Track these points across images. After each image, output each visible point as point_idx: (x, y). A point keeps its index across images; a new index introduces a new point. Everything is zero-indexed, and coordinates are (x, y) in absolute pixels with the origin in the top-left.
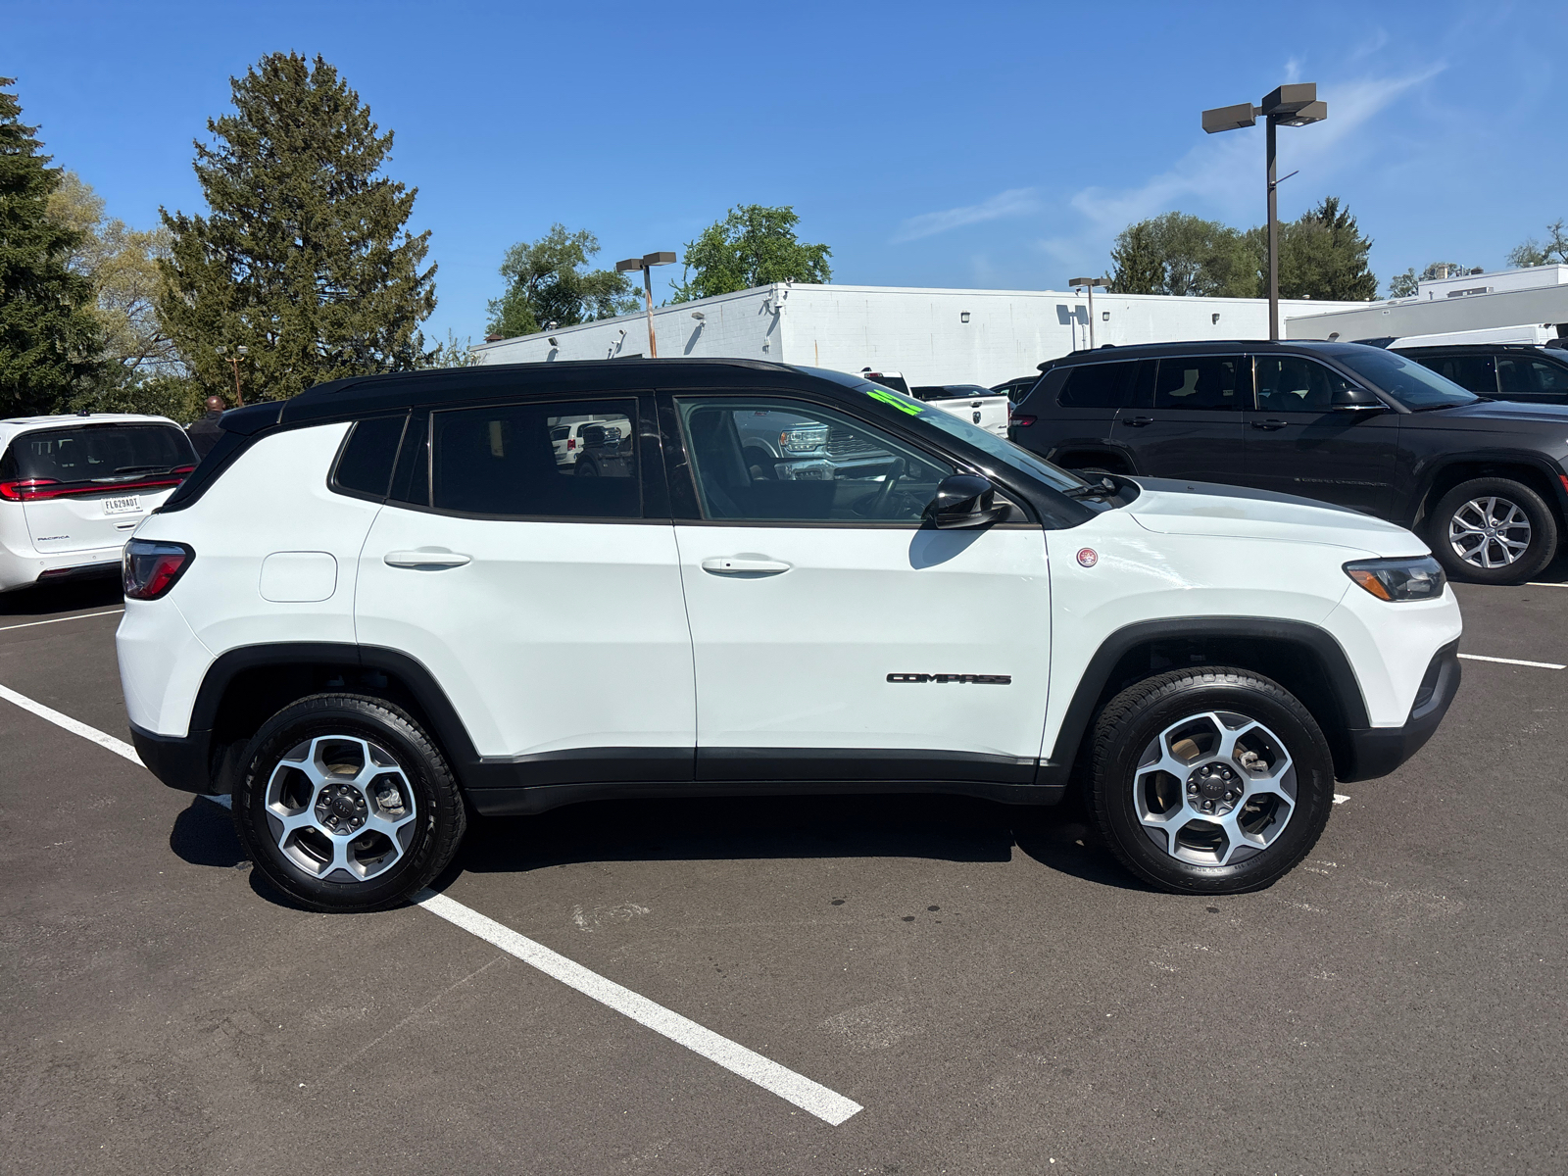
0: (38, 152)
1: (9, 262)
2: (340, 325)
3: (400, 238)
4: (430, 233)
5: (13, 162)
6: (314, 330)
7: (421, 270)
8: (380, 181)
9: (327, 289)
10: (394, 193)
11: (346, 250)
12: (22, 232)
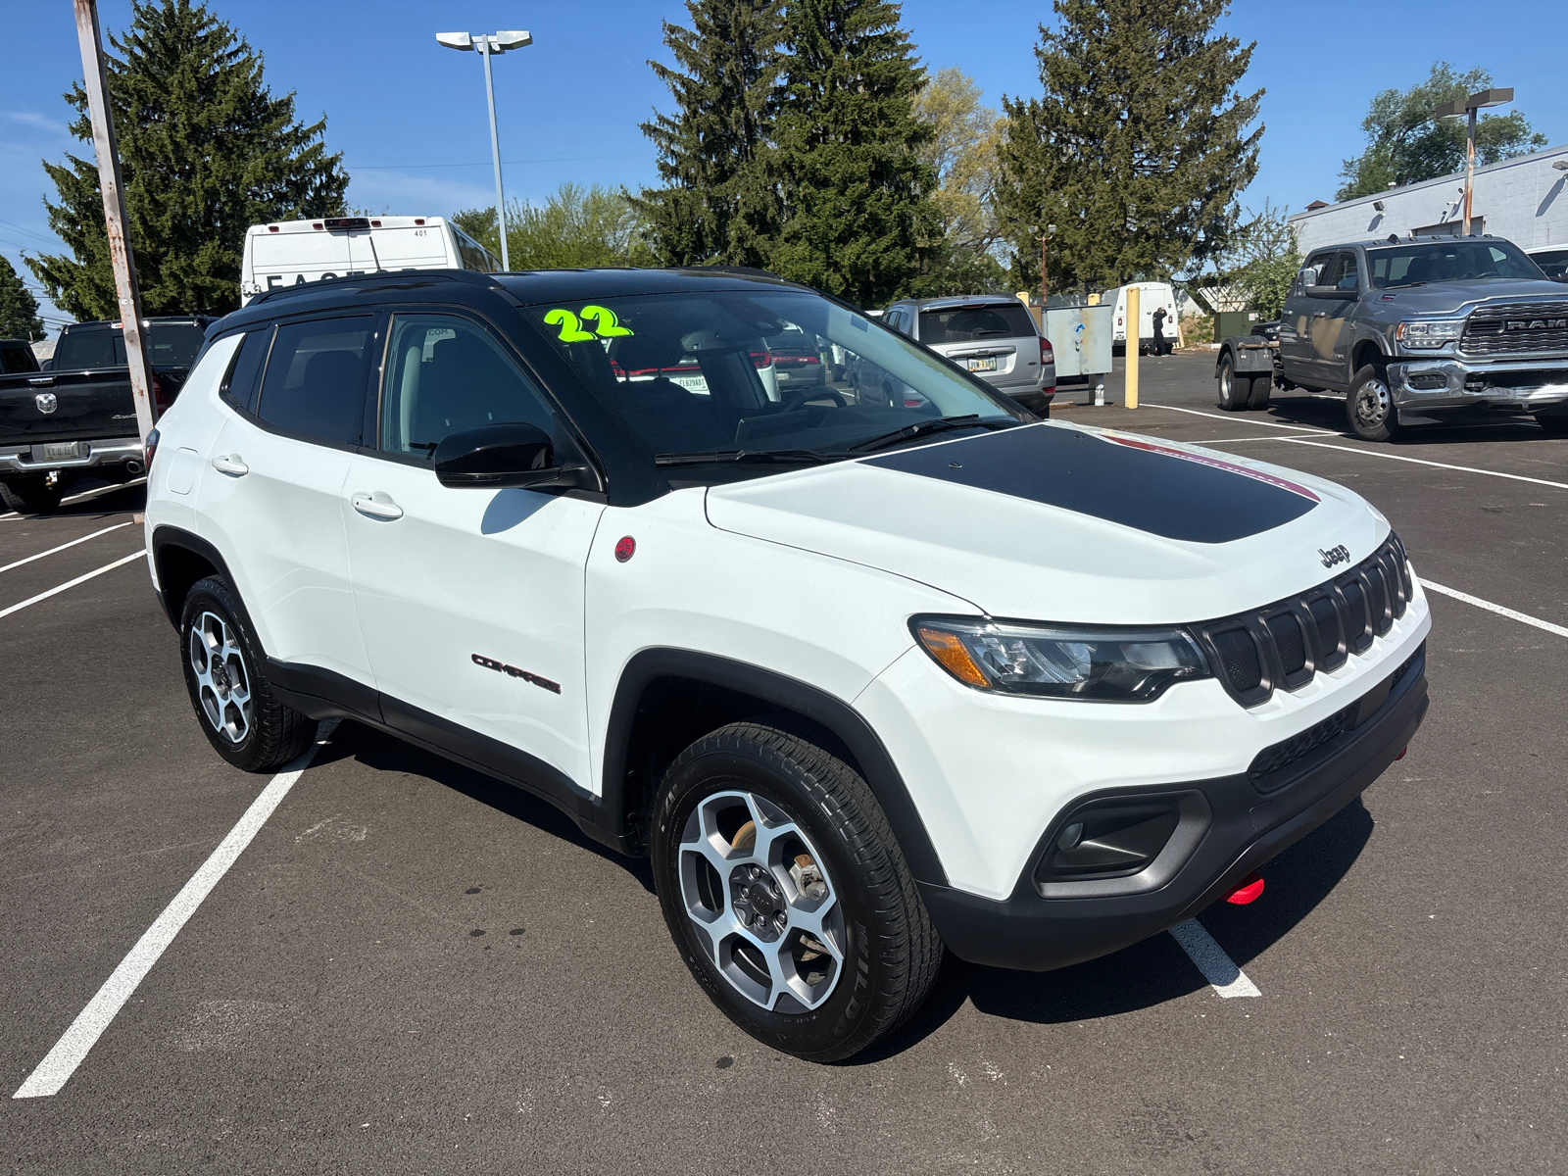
0: (910, 54)
1: (874, 158)
2: (1148, 199)
3: (1229, 100)
4: (1263, 92)
5: (886, 66)
6: (1123, 206)
7: (1245, 133)
8: (1217, 40)
9: (1145, 163)
10: (1225, 51)
11: (1164, 119)
12: (886, 129)
